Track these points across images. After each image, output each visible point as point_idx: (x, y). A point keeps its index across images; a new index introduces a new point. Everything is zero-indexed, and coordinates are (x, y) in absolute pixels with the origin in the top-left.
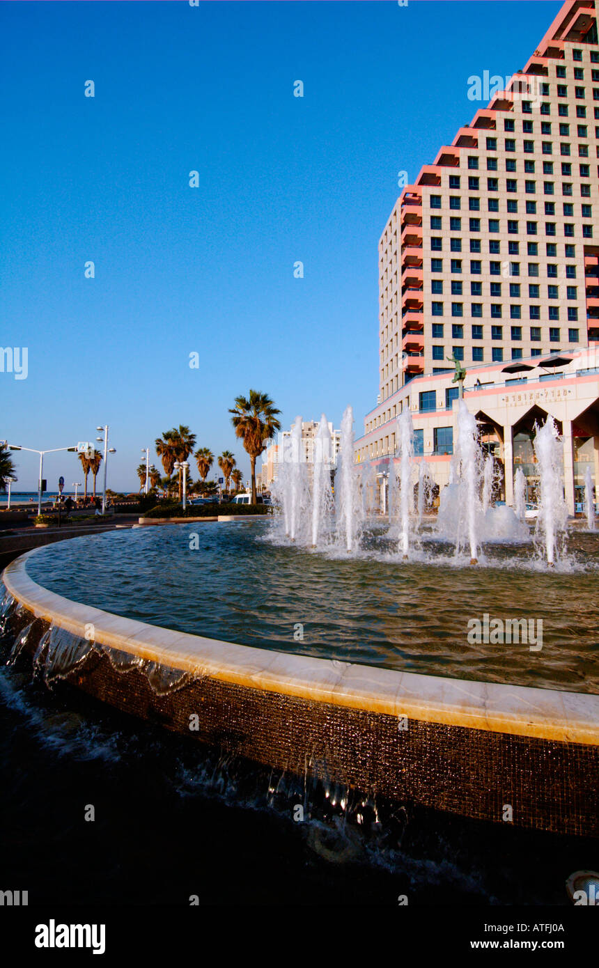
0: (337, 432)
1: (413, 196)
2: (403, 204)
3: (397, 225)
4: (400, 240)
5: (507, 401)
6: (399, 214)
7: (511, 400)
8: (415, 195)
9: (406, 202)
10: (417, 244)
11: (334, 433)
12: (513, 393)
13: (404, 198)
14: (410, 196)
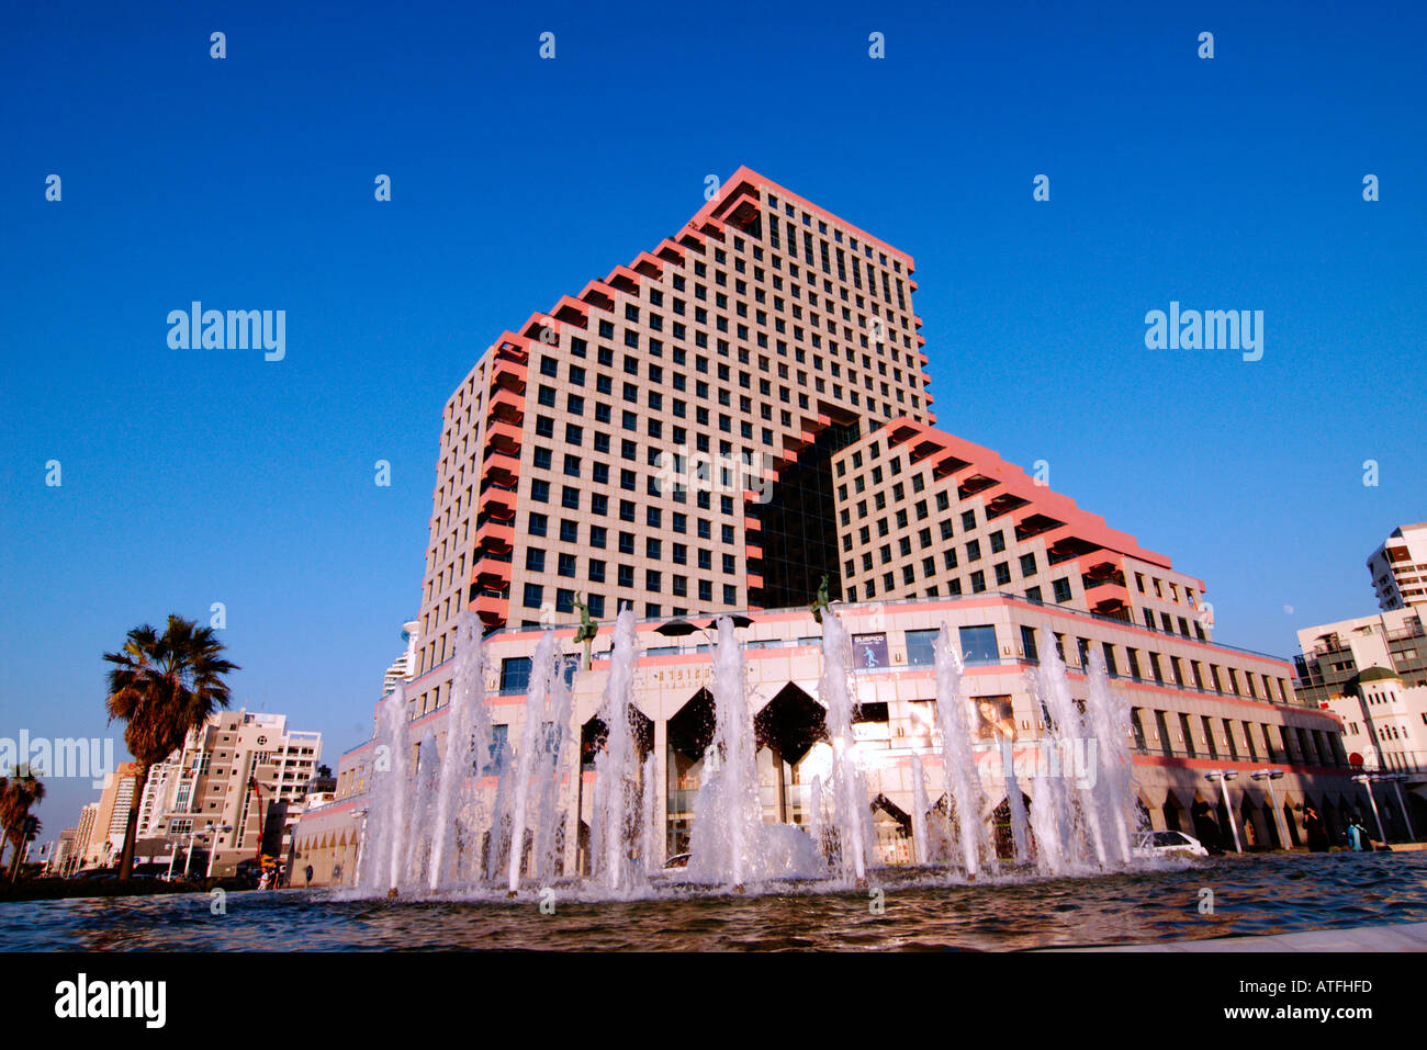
0: (293, 737)
1: (513, 349)
2: (497, 357)
3: (484, 386)
4: (487, 407)
5: (662, 678)
6: (488, 369)
7: (667, 677)
8: (517, 349)
9: (502, 355)
10: (514, 421)
11: (287, 738)
12: (671, 667)
13: (500, 349)
14: (509, 348)
